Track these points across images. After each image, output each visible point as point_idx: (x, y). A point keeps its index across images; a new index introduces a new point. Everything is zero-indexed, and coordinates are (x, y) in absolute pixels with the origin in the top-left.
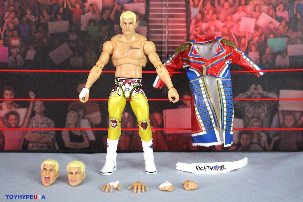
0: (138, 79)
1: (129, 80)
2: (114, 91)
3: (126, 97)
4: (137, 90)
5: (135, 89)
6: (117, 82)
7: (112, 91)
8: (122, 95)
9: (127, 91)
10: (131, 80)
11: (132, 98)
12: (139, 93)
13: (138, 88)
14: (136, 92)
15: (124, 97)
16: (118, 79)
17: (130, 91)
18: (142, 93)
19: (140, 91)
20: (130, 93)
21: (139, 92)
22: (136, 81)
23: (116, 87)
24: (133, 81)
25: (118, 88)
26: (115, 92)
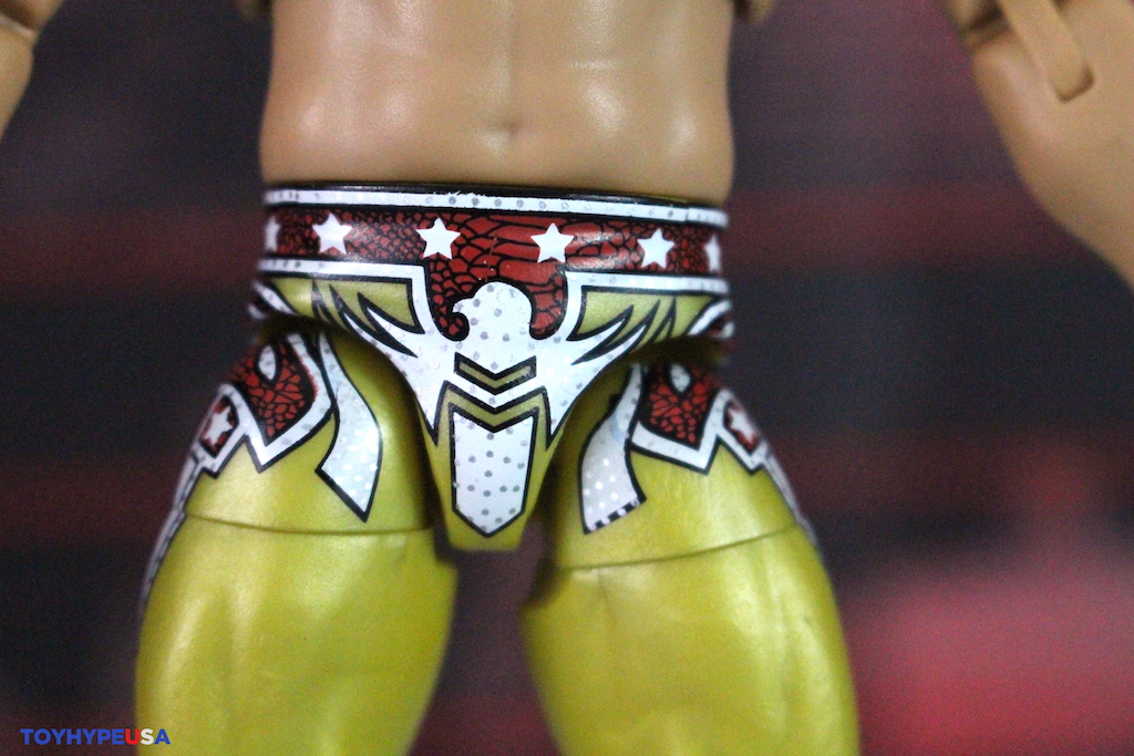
0: (679, 215)
1: (541, 221)
2: (248, 425)
3: (459, 535)
4: (659, 409)
5: (633, 393)
6: (308, 266)
7: (219, 423)
8: (397, 508)
9: (495, 421)
10: (567, 222)
11: (578, 550)
12: (699, 458)
13: (681, 380)
14: (644, 438)
15: (420, 544)
16: (320, 213)
17: (557, 414)
18: (752, 461)
19: (714, 427)
20: (544, 458)
21: (707, 443)
22: (656, 249)
23: (286, 358)
24: (597, 250)
25: (334, 379)
26: (265, 453)
